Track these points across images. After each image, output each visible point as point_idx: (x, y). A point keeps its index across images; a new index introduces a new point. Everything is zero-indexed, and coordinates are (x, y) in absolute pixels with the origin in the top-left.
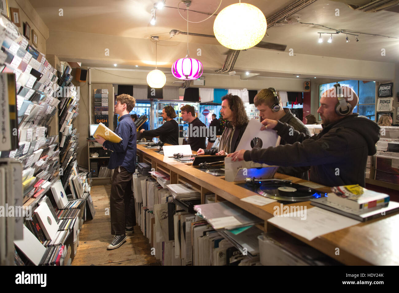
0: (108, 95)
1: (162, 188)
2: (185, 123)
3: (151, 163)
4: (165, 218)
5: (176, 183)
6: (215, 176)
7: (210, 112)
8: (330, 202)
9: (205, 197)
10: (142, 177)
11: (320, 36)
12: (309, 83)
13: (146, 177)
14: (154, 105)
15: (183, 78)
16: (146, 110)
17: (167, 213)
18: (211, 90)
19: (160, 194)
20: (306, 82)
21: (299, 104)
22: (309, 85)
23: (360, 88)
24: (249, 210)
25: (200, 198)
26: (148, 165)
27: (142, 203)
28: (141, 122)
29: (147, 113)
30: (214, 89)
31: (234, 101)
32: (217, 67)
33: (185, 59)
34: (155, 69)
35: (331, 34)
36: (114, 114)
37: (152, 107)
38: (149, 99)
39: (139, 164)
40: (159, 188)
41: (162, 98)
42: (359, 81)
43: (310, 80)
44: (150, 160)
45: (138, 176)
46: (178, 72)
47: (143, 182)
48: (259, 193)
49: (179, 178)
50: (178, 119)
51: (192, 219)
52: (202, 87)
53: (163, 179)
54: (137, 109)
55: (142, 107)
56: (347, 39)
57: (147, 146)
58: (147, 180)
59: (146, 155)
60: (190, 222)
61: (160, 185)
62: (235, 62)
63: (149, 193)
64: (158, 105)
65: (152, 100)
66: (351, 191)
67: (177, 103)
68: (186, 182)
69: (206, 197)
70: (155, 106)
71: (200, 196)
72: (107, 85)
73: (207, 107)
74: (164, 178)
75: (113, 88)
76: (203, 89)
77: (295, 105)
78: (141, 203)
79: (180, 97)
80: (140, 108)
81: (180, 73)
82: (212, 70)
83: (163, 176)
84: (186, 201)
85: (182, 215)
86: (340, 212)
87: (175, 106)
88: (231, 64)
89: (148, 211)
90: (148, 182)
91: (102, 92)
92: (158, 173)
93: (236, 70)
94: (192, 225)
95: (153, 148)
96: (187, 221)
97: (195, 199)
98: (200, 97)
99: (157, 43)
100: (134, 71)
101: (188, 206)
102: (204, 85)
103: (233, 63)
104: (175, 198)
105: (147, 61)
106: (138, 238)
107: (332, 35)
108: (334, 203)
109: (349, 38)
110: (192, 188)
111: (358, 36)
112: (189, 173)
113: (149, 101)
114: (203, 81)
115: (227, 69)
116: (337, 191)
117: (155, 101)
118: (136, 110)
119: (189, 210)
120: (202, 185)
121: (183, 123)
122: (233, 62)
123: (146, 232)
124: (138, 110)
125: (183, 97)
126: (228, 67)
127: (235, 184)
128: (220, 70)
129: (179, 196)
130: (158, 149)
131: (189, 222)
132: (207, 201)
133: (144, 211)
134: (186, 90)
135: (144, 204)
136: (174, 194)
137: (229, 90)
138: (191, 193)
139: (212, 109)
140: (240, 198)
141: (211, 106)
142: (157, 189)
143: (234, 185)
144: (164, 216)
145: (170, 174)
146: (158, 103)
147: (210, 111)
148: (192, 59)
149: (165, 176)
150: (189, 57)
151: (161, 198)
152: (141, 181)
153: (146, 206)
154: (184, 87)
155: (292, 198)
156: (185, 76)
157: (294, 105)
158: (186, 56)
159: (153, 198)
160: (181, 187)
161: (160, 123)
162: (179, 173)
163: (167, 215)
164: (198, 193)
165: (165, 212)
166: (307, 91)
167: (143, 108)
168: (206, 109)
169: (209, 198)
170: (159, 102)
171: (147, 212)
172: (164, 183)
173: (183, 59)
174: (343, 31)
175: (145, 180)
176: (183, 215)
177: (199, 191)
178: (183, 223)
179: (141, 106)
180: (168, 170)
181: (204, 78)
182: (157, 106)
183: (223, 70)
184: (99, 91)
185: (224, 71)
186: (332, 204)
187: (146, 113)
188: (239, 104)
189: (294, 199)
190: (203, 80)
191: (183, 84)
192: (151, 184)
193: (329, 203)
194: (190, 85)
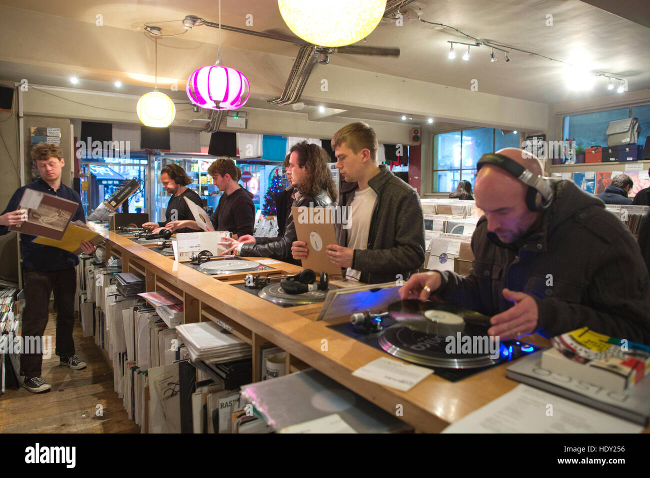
0: (61, 139)
1: (166, 326)
2: (211, 195)
3: (145, 274)
4: (172, 395)
5: (196, 320)
6: (278, 304)
7: (252, 176)
8: (550, 372)
9: (261, 353)
10: (127, 302)
11: (452, 49)
12: (420, 131)
13: (135, 302)
14: (153, 162)
15: (210, 105)
16: (140, 171)
17: (176, 384)
18: (258, 137)
19: (162, 339)
20: (414, 129)
21: (402, 165)
22: (419, 135)
23: (496, 141)
24: (374, 398)
25: (251, 355)
26: (137, 278)
27: (125, 353)
28: (126, 191)
29: (142, 177)
30: (264, 136)
31: (309, 154)
32: (273, 93)
33: (213, 69)
34: (153, 91)
35: (467, 46)
36: (73, 176)
37: (149, 166)
38: (144, 150)
39: (119, 276)
40: (159, 326)
41: (169, 149)
42: (494, 130)
43: (420, 126)
44: (143, 269)
45: (118, 300)
46: (199, 94)
47: (127, 313)
48: (384, 348)
49: (202, 309)
50: (198, 188)
51: (232, 403)
52: (242, 132)
53: (168, 309)
54: (125, 168)
55: (133, 165)
56: (492, 56)
57: (137, 239)
58: (136, 309)
59: (134, 257)
60: (229, 407)
61: (161, 320)
62: (304, 86)
63: (139, 337)
64: (161, 162)
65: (151, 153)
66: (582, 342)
67: (196, 159)
68: (218, 318)
69: (264, 353)
70: (156, 164)
71: (251, 351)
72: (60, 120)
73: (248, 168)
74: (171, 307)
75: (72, 126)
76: (244, 134)
77: (396, 166)
78: (123, 354)
79: (202, 149)
80: (129, 167)
81: (204, 94)
82: (262, 98)
83: (169, 303)
84: (220, 364)
85: (210, 392)
86: (584, 400)
87: (192, 165)
88: (296, 90)
89: (137, 370)
90: (138, 314)
91: (48, 134)
92: (158, 296)
93: (306, 100)
94: (233, 419)
95: (150, 242)
96: (222, 406)
97: (240, 357)
98: (238, 150)
99: (158, 40)
100: (114, 96)
101: (224, 376)
102: (246, 128)
103: (300, 87)
104: (196, 359)
105: (139, 74)
106: (119, 422)
107: (469, 47)
108: (560, 374)
109: (495, 55)
110: (232, 332)
111: (508, 52)
112: (225, 302)
113: (145, 155)
114: (243, 121)
115: (289, 99)
116: (562, 347)
117: (155, 154)
118: (122, 172)
119: (225, 385)
120: (255, 330)
121: (208, 194)
122: (301, 85)
123: (133, 412)
124: (127, 169)
125: (207, 149)
126: (290, 95)
127: (328, 327)
128: (277, 99)
129: (205, 354)
130: (160, 245)
131: (228, 409)
132: (265, 362)
133: (131, 371)
134: (213, 135)
135: (130, 357)
136: (192, 348)
137: (289, 138)
138: (231, 346)
139: (258, 170)
140: (350, 368)
141: (254, 166)
142: (157, 329)
143: (327, 329)
144: (170, 392)
145: (183, 299)
146: (161, 158)
147: (254, 175)
148: (229, 69)
149: (172, 304)
150: (221, 65)
151: (164, 349)
152: (123, 311)
153: (135, 360)
154: (209, 129)
155: (454, 362)
156: (215, 101)
157: (394, 166)
158: (217, 63)
159: (149, 345)
160: (206, 329)
161: (166, 194)
162: (202, 299)
163: (177, 388)
164: (246, 344)
165: (172, 383)
166: (416, 144)
167: (135, 167)
168: (246, 170)
169: (271, 356)
170: (163, 156)
171: (135, 373)
172: (171, 317)
173: (209, 67)
174: (487, 42)
175: (132, 308)
176: (213, 392)
177: (248, 341)
178: (213, 412)
179: (131, 163)
180: (180, 292)
181: (246, 115)
182: (159, 163)
183: (281, 100)
184: (41, 132)
185: (284, 102)
186: (554, 375)
187: (139, 175)
188: (318, 159)
189: (458, 362)
190: (244, 119)
191: (208, 124)
192: (144, 317)
193: (548, 373)
194: (221, 126)
